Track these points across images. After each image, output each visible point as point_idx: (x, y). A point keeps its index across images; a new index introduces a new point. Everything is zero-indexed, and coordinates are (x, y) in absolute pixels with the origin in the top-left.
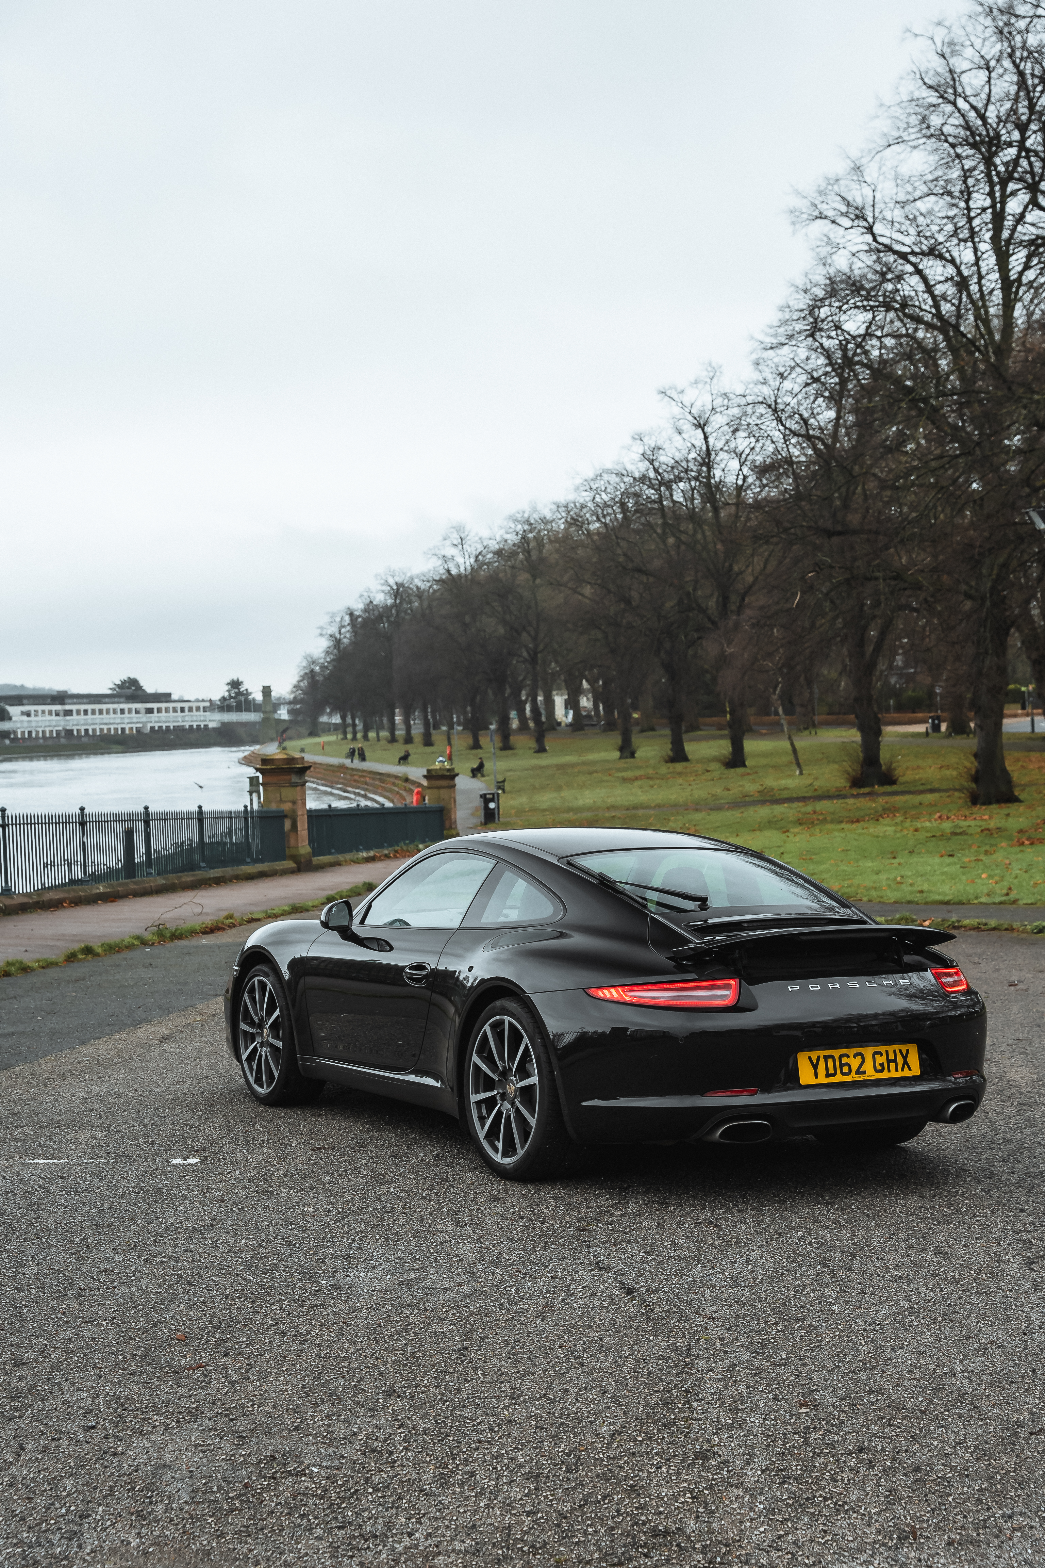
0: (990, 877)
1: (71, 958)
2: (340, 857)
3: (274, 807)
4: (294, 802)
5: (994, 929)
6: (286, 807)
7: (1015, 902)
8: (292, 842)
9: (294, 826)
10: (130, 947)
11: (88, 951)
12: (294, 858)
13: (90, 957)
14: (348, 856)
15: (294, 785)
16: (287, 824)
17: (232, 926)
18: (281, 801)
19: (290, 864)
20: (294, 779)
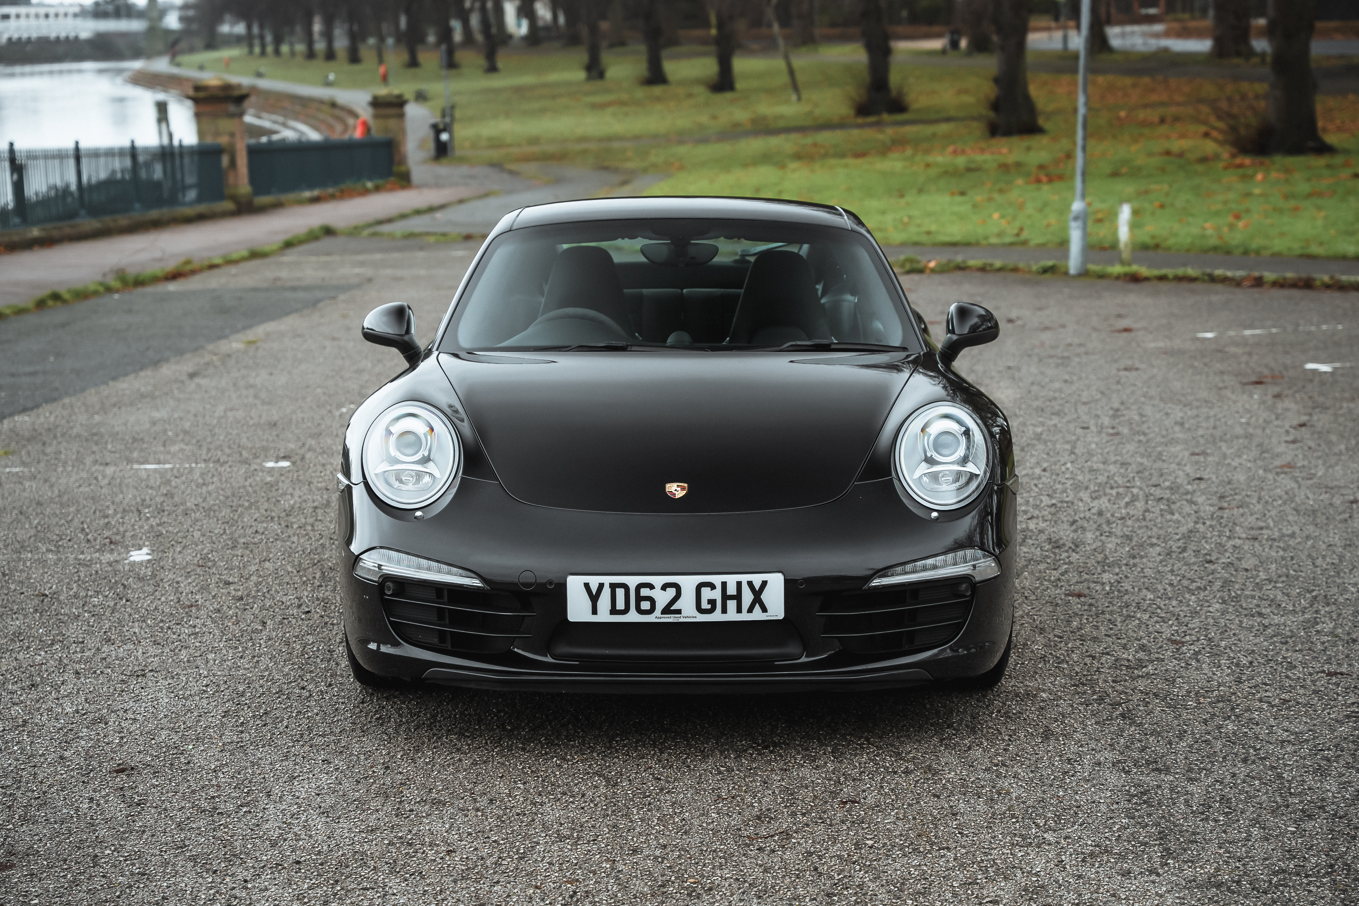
0: (1002, 217)
1: (41, 304)
2: (283, 197)
3: (209, 140)
4: (232, 135)
5: (1000, 270)
6: (224, 140)
7: (1025, 243)
8: (231, 179)
9: (233, 163)
10: (95, 293)
11: (56, 297)
12: (233, 198)
13: (59, 304)
14: (291, 196)
15: (232, 116)
16: (225, 160)
17: (193, 272)
18: (217, 134)
19: (228, 205)
20: (232, 108)
